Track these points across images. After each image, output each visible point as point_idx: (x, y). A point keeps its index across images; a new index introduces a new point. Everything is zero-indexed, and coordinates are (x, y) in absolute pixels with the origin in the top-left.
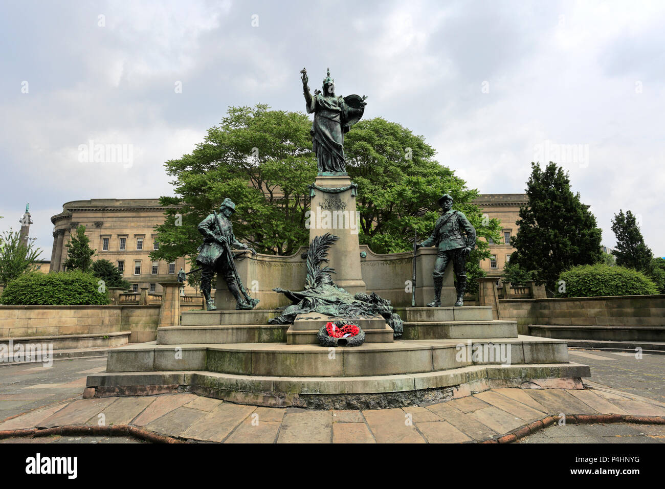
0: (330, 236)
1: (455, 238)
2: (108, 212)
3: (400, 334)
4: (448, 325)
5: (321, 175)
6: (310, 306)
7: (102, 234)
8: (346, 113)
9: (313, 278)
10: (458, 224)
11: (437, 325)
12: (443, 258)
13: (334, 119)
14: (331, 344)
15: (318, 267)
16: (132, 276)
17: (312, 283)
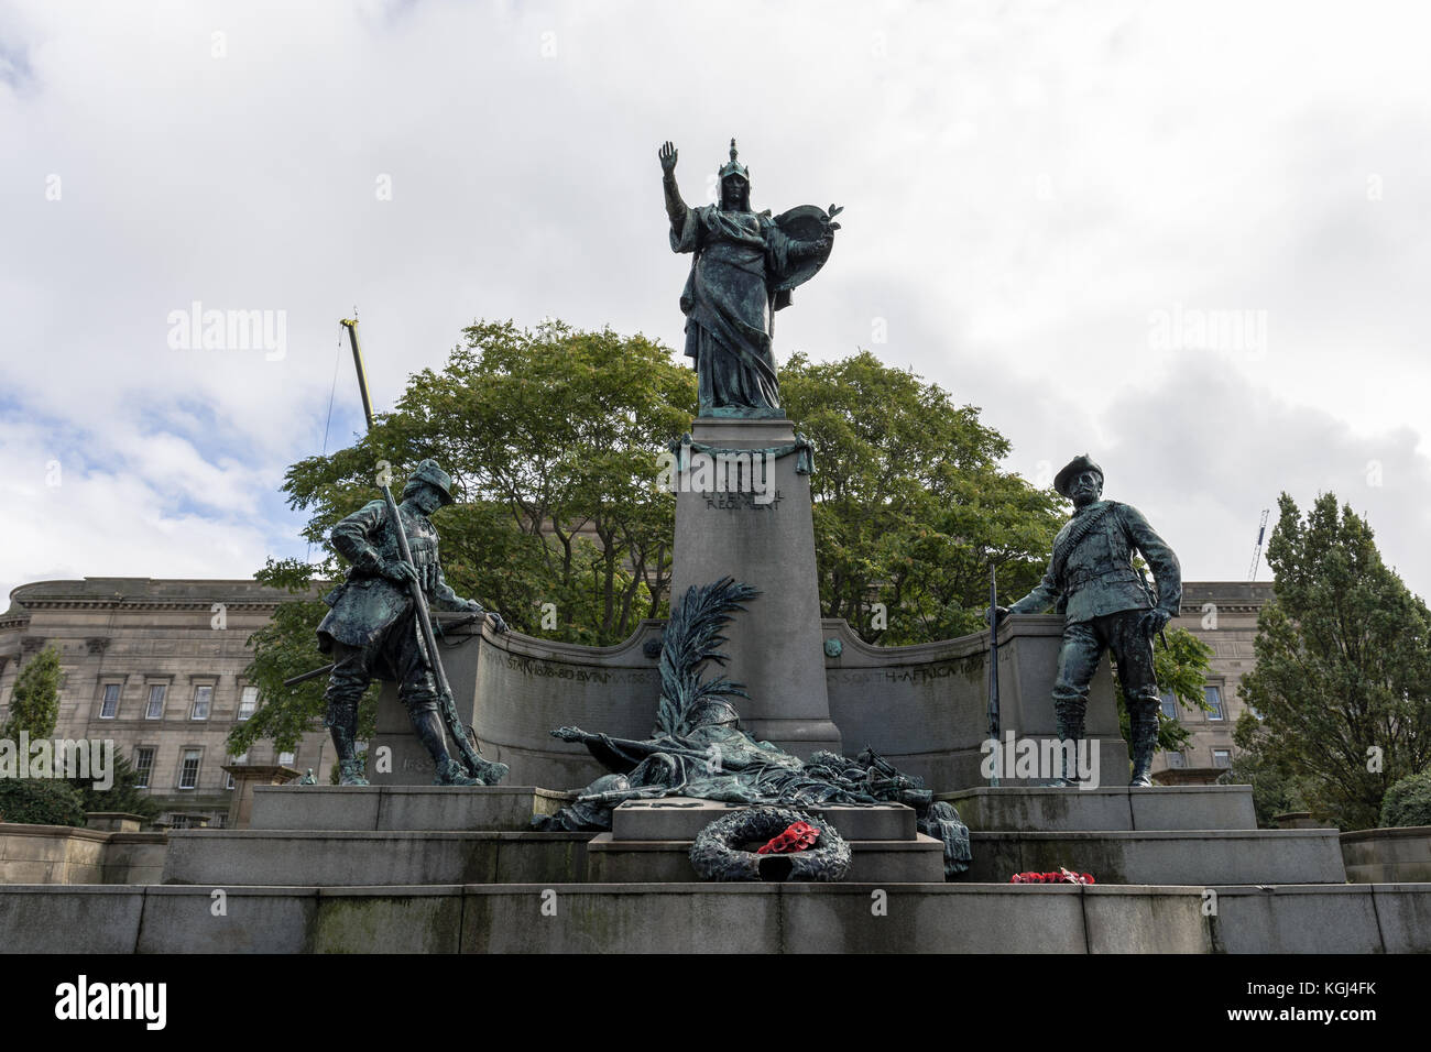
0: (733, 586)
1: (1116, 578)
2: (125, 614)
3: (963, 868)
4: (1116, 841)
5: (710, 416)
6: (667, 781)
7: (103, 672)
8: (782, 255)
9: (679, 712)
10: (1123, 540)
11: (1082, 840)
12: (1085, 641)
13: (747, 267)
14: (736, 872)
15: (694, 677)
16: (174, 793)
17: (676, 725)
